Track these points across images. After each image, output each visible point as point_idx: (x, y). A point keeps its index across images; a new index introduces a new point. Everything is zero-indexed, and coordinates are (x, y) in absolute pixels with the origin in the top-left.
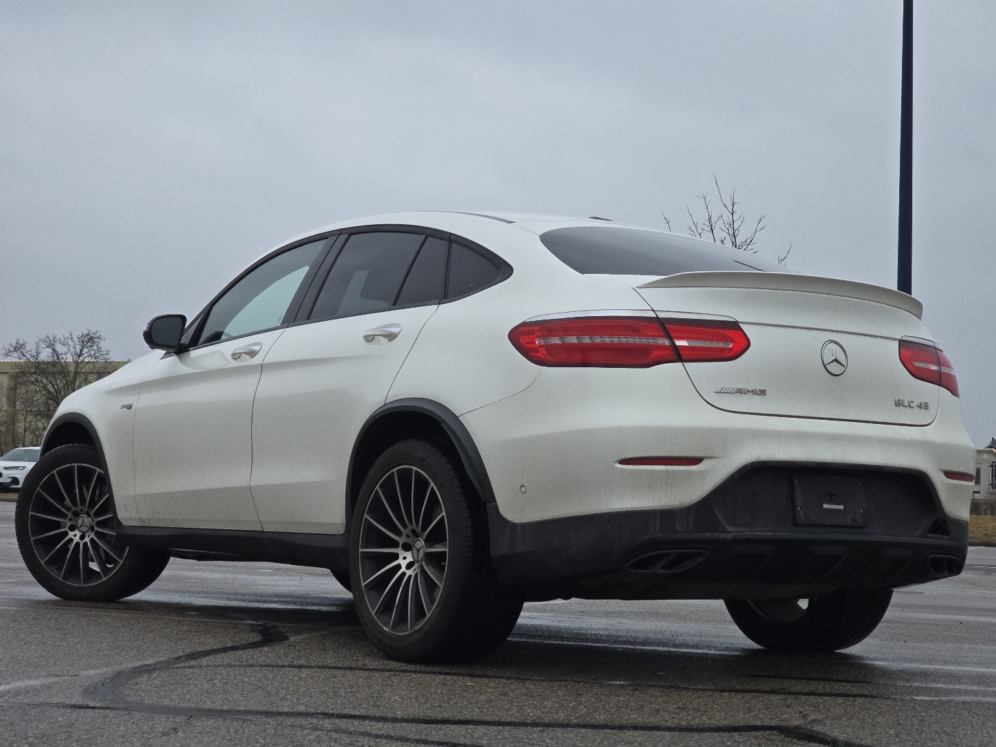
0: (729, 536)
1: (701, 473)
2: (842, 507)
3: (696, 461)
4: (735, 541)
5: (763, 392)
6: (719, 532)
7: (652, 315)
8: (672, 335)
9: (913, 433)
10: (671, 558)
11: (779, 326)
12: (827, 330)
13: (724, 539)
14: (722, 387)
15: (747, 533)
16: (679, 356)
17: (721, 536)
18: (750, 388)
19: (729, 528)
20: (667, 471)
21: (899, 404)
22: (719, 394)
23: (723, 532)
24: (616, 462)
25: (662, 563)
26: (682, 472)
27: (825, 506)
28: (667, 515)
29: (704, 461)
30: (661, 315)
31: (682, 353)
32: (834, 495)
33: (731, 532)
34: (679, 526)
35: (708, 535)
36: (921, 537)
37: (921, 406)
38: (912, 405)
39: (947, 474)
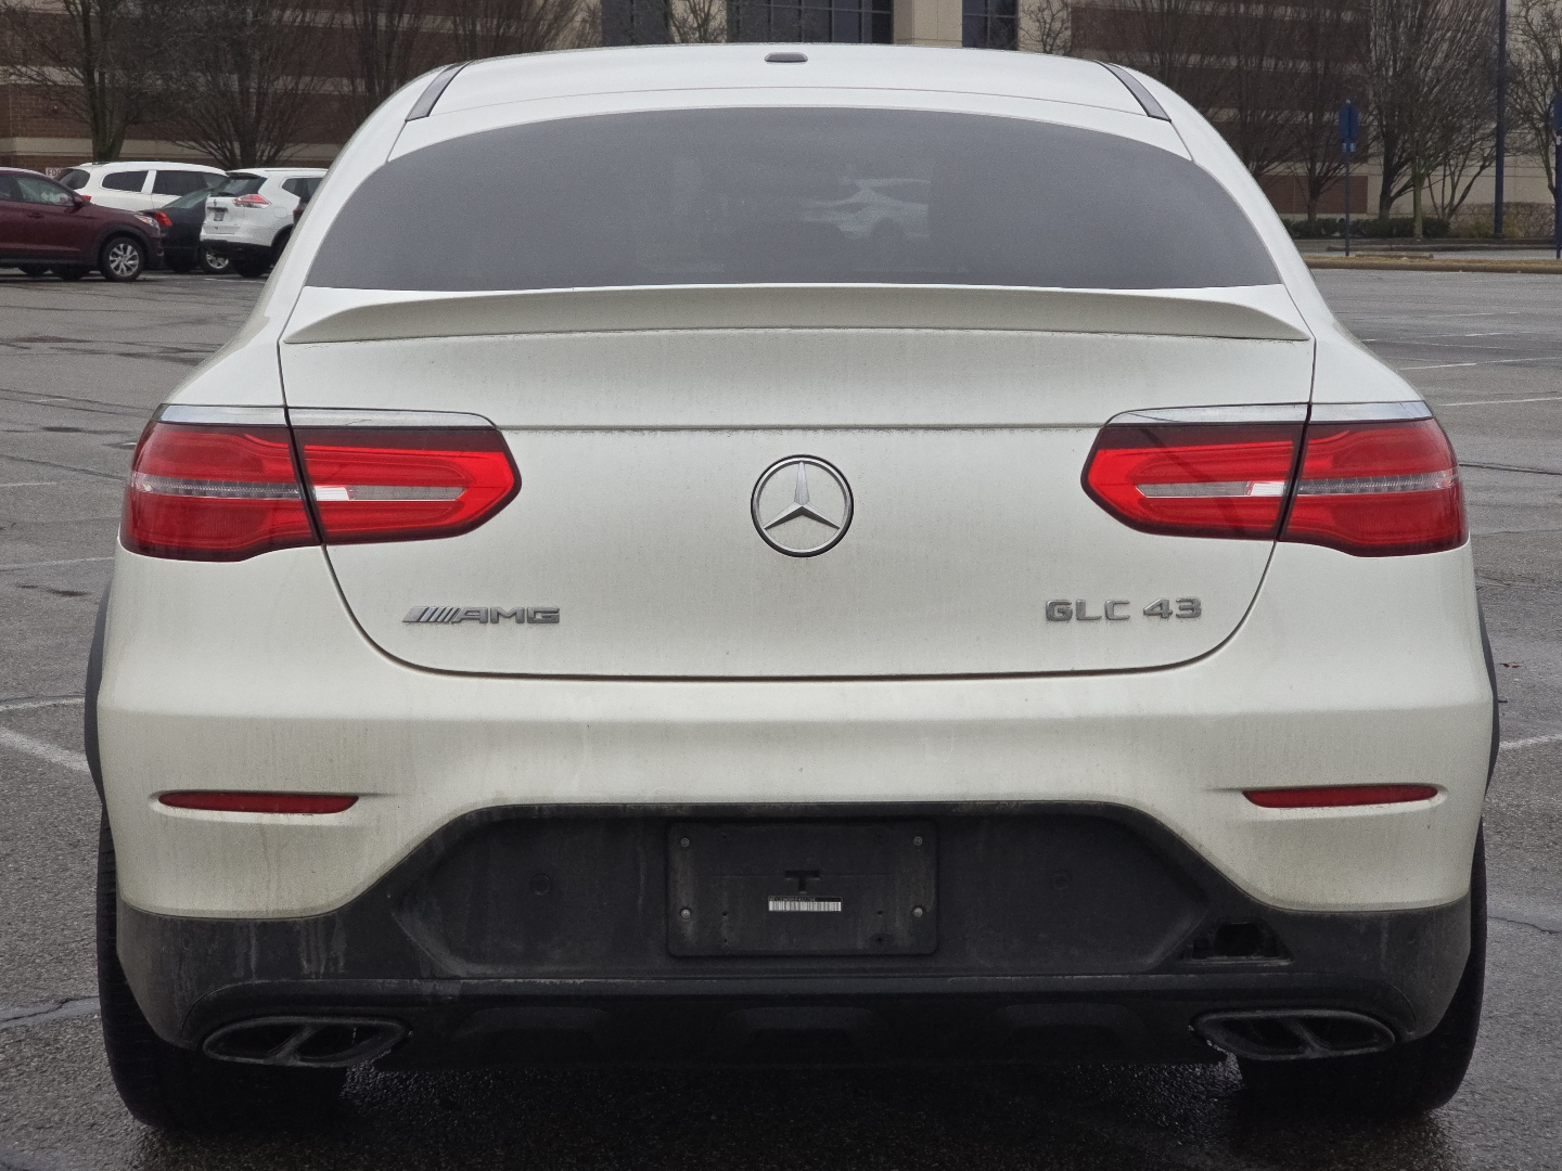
0: (450, 990)
1: (349, 833)
2: (836, 907)
3: (338, 802)
4: (471, 1003)
5: (551, 617)
6: (421, 978)
7: (278, 418)
8: (311, 470)
10: (306, 1034)
11: (622, 429)
12: (789, 428)
13: (435, 996)
14: (424, 605)
15: (511, 979)
16: (322, 528)
17: (427, 987)
18: (507, 609)
19: (458, 967)
20: (261, 828)
21: (1058, 612)
22: (417, 628)
23: (433, 978)
24: (153, 796)
25: (292, 1043)
26: (298, 829)
28: (277, 934)
29: (357, 804)
30: (298, 419)
31: (325, 518)
33: (457, 978)
34: (309, 961)
35: (393, 984)
36: (1158, 970)
37: (1160, 611)
38: (1119, 612)
39: (1263, 797)
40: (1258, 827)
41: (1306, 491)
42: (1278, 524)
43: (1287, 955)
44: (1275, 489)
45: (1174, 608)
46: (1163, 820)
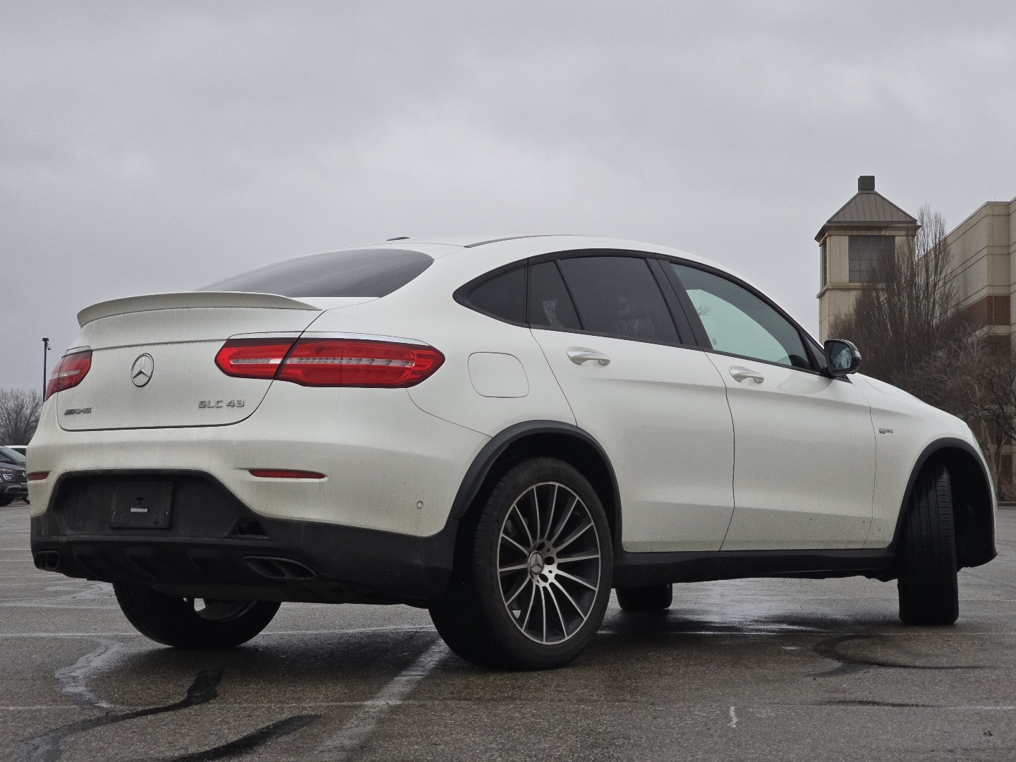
0: (64, 539)
2: (146, 510)
5: (88, 411)
6: (60, 536)
9: (208, 434)
12: (145, 345)
13: (62, 541)
17: (61, 539)
21: (203, 405)
22: (66, 416)
23: (63, 536)
27: (133, 510)
32: (143, 499)
33: (67, 535)
35: (55, 538)
36: (226, 537)
37: (231, 405)
38: (220, 405)
39: (256, 472)
40: (252, 484)
41: (288, 362)
42: (277, 374)
43: (267, 535)
44: (277, 361)
45: (236, 403)
46: (217, 477)
